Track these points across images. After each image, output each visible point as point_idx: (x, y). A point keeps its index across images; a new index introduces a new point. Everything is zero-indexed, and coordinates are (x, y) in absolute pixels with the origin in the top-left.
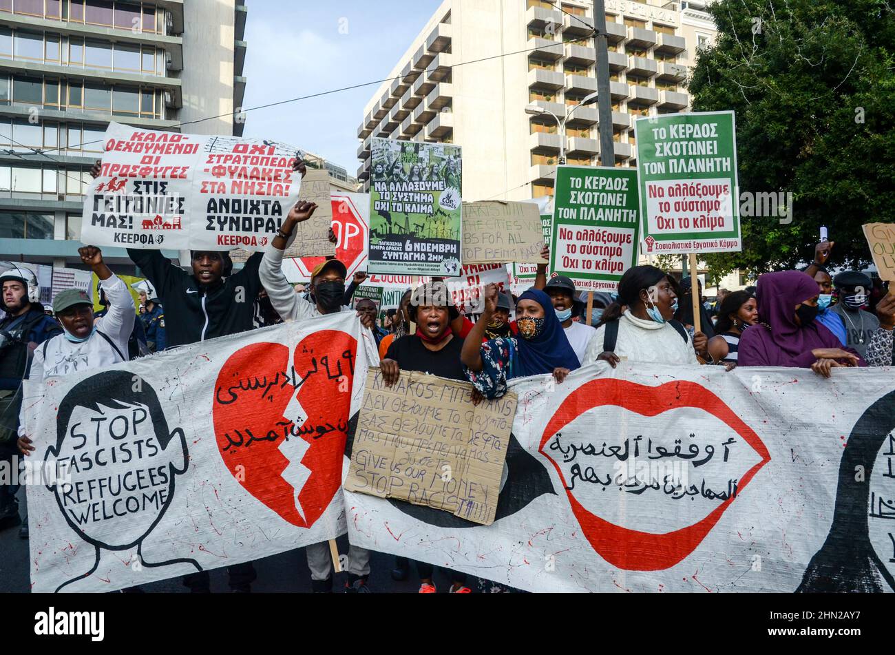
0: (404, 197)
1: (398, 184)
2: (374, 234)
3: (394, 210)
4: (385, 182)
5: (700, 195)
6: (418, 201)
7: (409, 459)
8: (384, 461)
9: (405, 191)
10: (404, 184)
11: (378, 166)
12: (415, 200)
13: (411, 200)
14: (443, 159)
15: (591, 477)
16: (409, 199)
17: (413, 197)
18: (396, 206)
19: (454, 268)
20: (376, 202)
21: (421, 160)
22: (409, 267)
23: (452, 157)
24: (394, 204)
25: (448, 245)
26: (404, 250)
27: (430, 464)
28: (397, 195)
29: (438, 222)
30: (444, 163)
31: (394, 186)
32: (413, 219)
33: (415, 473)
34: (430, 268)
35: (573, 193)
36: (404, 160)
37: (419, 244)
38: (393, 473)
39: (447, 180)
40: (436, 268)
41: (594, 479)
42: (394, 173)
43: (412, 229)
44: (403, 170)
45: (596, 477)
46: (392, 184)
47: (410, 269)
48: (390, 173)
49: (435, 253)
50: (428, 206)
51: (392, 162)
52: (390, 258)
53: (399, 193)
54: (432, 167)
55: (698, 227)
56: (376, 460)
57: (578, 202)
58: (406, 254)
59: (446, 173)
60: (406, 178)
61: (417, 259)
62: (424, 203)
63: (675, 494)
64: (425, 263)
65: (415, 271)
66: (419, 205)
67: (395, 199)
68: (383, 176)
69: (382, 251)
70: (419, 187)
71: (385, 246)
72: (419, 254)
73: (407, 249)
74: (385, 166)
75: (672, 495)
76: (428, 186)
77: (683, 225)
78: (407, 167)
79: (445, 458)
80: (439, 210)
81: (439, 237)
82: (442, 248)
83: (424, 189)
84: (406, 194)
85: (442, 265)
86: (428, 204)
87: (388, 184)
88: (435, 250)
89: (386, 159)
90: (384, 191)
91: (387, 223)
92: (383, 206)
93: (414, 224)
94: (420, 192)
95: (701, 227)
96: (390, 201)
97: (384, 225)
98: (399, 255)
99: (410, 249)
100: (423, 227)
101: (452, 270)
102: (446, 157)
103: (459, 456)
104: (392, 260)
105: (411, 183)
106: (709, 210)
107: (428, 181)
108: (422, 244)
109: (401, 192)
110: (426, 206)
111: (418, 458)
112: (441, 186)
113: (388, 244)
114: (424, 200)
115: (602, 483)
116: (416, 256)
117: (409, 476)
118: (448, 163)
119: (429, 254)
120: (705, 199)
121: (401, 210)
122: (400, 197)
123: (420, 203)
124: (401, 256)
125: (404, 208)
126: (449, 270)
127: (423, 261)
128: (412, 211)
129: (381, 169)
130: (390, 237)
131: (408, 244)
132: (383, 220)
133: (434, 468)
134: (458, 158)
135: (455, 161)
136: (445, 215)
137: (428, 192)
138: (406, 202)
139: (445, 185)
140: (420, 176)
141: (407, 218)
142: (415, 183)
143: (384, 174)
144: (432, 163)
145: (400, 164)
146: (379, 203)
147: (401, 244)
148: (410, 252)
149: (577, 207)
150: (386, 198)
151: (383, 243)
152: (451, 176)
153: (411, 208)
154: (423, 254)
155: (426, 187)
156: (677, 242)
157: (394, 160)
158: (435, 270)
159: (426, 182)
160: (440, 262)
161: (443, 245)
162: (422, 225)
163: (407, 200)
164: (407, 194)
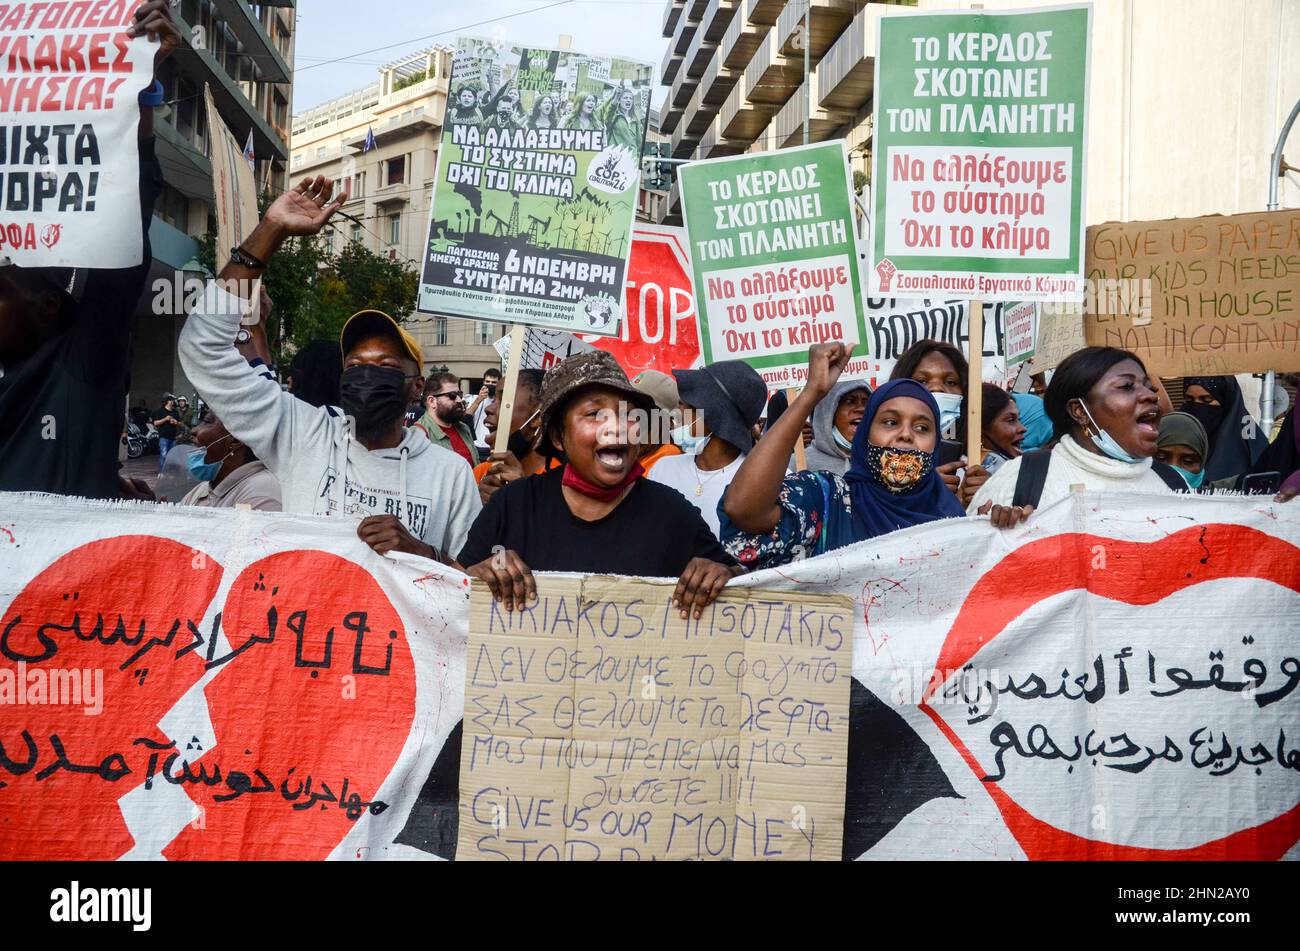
0: (515, 159)
1: (505, 133)
2: (440, 231)
3: (490, 185)
4: (478, 126)
5: (1002, 183)
6: (544, 169)
7: (607, 793)
8: (545, 807)
9: (518, 149)
10: (519, 133)
11: (465, 92)
12: (537, 168)
13: (529, 167)
14: (607, 87)
15: (1042, 747)
16: (525, 165)
17: (534, 160)
18: (496, 178)
19: (606, 317)
20: (453, 167)
21: (560, 85)
22: (509, 306)
23: (628, 83)
24: (492, 174)
25: (599, 267)
26: (501, 270)
27: (658, 796)
28: (500, 155)
29: (581, 217)
30: (608, 95)
31: (495, 136)
32: (530, 207)
33: (625, 825)
34: (553, 311)
35: (718, 210)
36: (525, 84)
37: (534, 259)
38: (572, 833)
39: (612, 129)
40: (566, 313)
41: (1048, 750)
42: (499, 109)
43: (525, 226)
44: (519, 106)
45: (1053, 746)
46: (492, 131)
47: (510, 310)
48: (490, 109)
49: (566, 281)
50: (562, 182)
51: (497, 88)
52: (469, 283)
53: (505, 152)
54: (582, 101)
55: (992, 246)
56: (525, 809)
57: (733, 225)
58: (505, 277)
59: (610, 115)
60: (523, 122)
61: (526, 289)
62: (555, 174)
63: (1216, 766)
64: (542, 301)
65: (519, 315)
66: (543, 179)
67: (494, 162)
68: (475, 114)
69: (453, 266)
70: (548, 142)
71: (462, 258)
72: (532, 280)
73: (508, 268)
74: (481, 94)
75: (1211, 767)
76: (568, 140)
77: (959, 241)
78: (529, 99)
79: (692, 774)
80: (585, 191)
81: (580, 248)
82: (583, 272)
83: (558, 145)
84: (519, 155)
85: (580, 306)
86: (564, 177)
87: (483, 131)
88: (568, 275)
89: (484, 81)
90: (473, 144)
91: (472, 210)
92: (467, 176)
93: (530, 217)
94: (549, 151)
95: (999, 246)
96: (483, 167)
97: (464, 215)
98: (490, 280)
99: (516, 269)
100: (546, 225)
101: (600, 320)
102: (615, 82)
103: (724, 762)
104: (474, 287)
105: (533, 133)
106: (1019, 213)
107: (569, 130)
108: (542, 260)
109: (509, 149)
110: (558, 180)
111: (627, 788)
112: (596, 141)
113: (468, 253)
114: (555, 168)
115: (1066, 757)
116: (526, 284)
117: (612, 833)
118: (619, 95)
119: (554, 283)
120: (1012, 188)
121: (505, 187)
122: (507, 159)
123: (547, 174)
124: (494, 282)
125: (512, 182)
126: (593, 320)
127: (538, 296)
128: (528, 190)
129: (471, 100)
130: (475, 240)
131: (512, 261)
132: (463, 203)
133: (669, 804)
134: (643, 87)
135: (635, 92)
136: (598, 203)
137: (564, 151)
138: (518, 172)
139: (605, 141)
140: (552, 117)
141: (516, 204)
142: (541, 132)
143: (477, 110)
144: (582, 93)
145: (513, 94)
146: (458, 167)
147: (496, 257)
148: (515, 274)
149: (732, 234)
150: (475, 159)
151: (458, 252)
152: (621, 123)
153: (526, 183)
154: (541, 282)
155: (563, 142)
156: (943, 274)
157: (502, 84)
158: (566, 317)
159: (565, 133)
160: (577, 300)
161: (586, 266)
162: (545, 220)
163: (521, 167)
164: (522, 154)
